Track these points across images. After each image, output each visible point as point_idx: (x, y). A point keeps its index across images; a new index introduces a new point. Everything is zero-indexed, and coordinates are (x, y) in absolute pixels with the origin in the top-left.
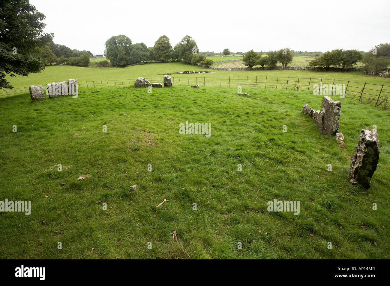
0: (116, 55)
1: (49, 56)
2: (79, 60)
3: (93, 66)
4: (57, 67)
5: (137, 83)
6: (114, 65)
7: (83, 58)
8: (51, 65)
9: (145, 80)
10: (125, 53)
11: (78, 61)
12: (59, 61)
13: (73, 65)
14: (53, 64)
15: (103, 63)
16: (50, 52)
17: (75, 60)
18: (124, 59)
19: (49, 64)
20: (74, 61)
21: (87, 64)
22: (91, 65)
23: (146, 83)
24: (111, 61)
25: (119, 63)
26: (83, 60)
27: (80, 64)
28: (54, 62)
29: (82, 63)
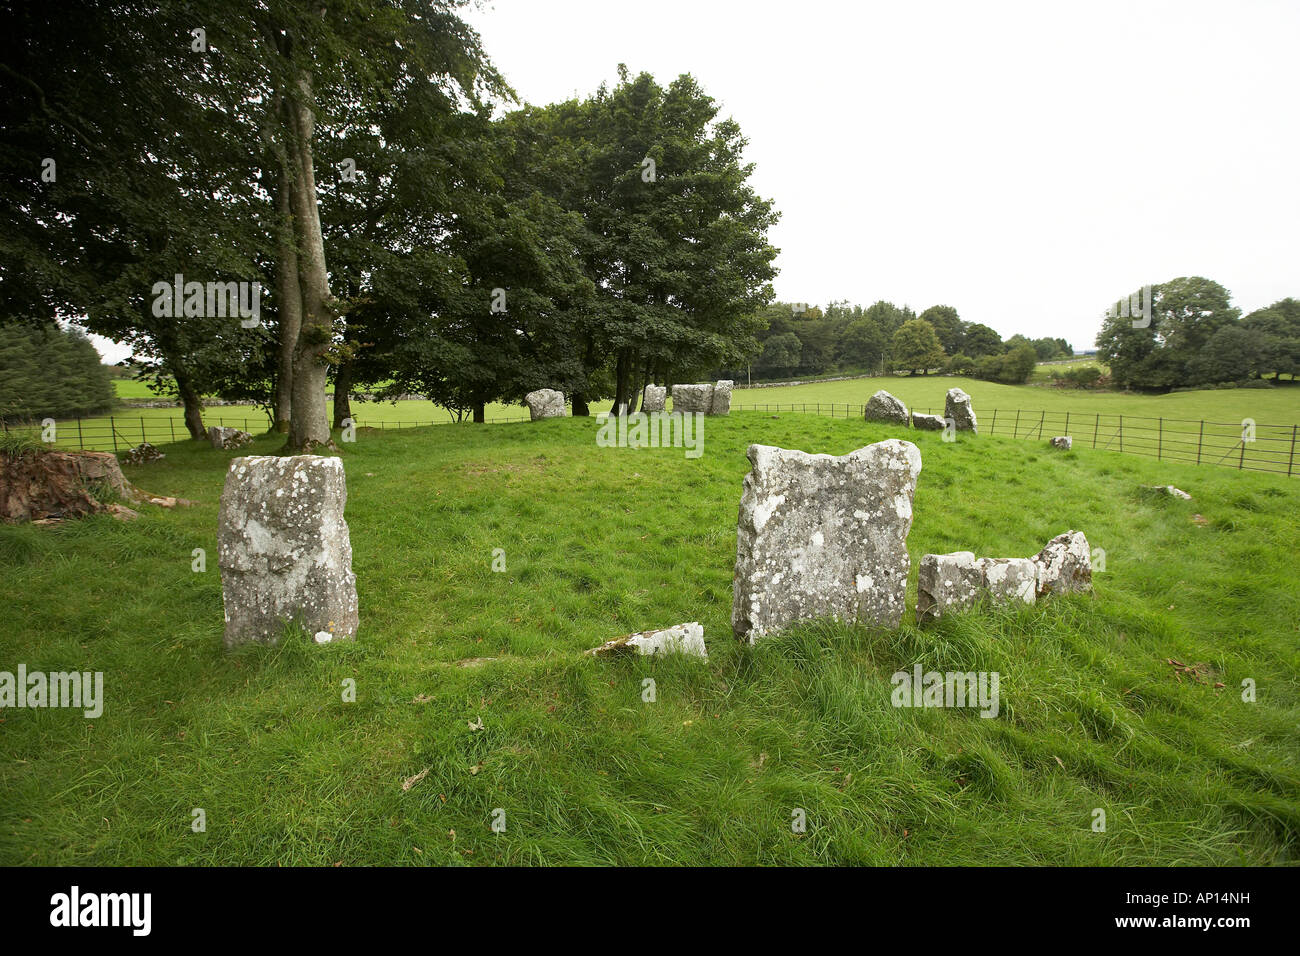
0: (1138, 350)
1: (926, 352)
2: (1002, 363)
3: (1043, 385)
4: (938, 379)
5: (872, 408)
6: (1119, 384)
7: (1016, 359)
8: (926, 374)
9: (893, 401)
10: (1184, 341)
11: (998, 366)
12: (947, 365)
13: (981, 376)
14: (930, 372)
15: (1078, 376)
16: (932, 342)
17: (990, 363)
18: (1172, 362)
19: (922, 372)
20: (986, 367)
21: (1025, 378)
22: (1036, 380)
23: (894, 412)
24: (1113, 370)
25: (1146, 376)
26: (1014, 362)
27: (1002, 375)
28: (933, 367)
29: (1010, 371)
